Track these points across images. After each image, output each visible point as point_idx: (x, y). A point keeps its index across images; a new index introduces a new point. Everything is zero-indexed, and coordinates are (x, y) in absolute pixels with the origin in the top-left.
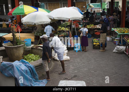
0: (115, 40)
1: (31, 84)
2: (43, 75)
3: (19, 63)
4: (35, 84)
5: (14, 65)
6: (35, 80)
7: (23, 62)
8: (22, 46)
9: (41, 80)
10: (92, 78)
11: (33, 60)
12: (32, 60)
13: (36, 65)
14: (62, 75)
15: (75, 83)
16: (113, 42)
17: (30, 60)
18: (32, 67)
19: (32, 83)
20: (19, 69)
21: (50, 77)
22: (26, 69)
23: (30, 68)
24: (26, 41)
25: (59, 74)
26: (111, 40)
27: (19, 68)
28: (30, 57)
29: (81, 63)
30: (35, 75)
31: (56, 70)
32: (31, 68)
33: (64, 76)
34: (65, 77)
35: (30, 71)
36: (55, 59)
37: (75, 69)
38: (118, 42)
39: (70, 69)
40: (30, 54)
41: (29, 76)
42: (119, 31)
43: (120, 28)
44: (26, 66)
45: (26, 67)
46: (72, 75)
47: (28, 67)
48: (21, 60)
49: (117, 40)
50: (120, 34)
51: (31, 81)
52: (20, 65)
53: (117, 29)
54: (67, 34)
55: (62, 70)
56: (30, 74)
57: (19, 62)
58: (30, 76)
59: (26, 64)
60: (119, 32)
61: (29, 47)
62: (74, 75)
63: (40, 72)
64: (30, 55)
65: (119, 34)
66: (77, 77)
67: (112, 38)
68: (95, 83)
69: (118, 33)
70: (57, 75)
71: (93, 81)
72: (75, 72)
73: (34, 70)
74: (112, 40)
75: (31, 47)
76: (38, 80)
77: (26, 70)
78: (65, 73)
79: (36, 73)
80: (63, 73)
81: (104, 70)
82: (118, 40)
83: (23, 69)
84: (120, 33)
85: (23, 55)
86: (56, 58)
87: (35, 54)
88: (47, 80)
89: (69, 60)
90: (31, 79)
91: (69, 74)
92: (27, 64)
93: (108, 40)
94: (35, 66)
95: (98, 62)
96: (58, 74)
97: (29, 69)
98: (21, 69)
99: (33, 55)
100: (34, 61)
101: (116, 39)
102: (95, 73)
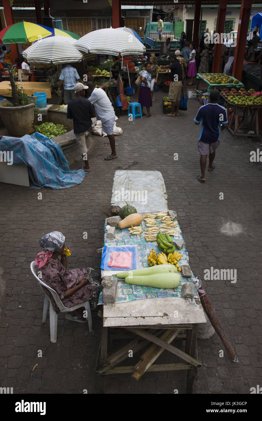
0: (202, 97)
1: (58, 177)
2: (76, 162)
3: (32, 139)
4: (64, 177)
5: (25, 143)
6: (63, 170)
7: (40, 138)
8: (32, 107)
9: (74, 171)
10: (165, 166)
11: (54, 135)
12: (51, 134)
13: (64, 144)
14: (111, 161)
15: (143, 174)
16: (199, 100)
17: (49, 133)
18: (56, 146)
19: (59, 175)
20: (34, 150)
21: (90, 166)
22: (46, 150)
23: (52, 149)
24: (37, 98)
25: (105, 159)
26: (195, 97)
27: (34, 148)
28: (47, 128)
29: (143, 140)
30: (62, 161)
31: (99, 153)
32: (55, 148)
33: (114, 163)
34: (118, 166)
35: (54, 154)
36: (95, 132)
37: (134, 151)
38: (207, 100)
39: (124, 151)
40: (47, 123)
41: (52, 164)
42: (211, 79)
43: (212, 74)
44: (45, 144)
45: (44, 146)
46: (129, 161)
47: (49, 146)
48: (34, 134)
49: (205, 96)
50: (213, 85)
51: (56, 172)
52: (35, 143)
53: (207, 76)
54: (114, 84)
55: (111, 153)
56: (54, 159)
57: (32, 137)
58: (54, 163)
59: (44, 140)
60: (211, 81)
61: (43, 109)
62: (133, 161)
63: (70, 155)
64: (46, 125)
65: (211, 84)
66: (138, 165)
67: (197, 93)
68: (172, 175)
69: (208, 82)
70: (101, 161)
71: (169, 172)
72: (134, 155)
73: (61, 151)
74: (198, 96)
75: (46, 109)
76: (68, 170)
77: (46, 152)
78: (116, 158)
79: (64, 157)
80: (113, 159)
81: (186, 152)
82: (208, 97)
83: (41, 151)
84: (214, 83)
85: (34, 124)
86: (96, 130)
87: (55, 123)
88: (85, 171)
89: (122, 134)
90: (57, 168)
91: (124, 159)
92: (47, 142)
93: (190, 97)
94: (61, 145)
95: (174, 137)
96: (103, 159)
97: (51, 151)
98: (38, 150)
99: (52, 124)
100: (56, 135)
101: (204, 94)
102: (170, 157)
